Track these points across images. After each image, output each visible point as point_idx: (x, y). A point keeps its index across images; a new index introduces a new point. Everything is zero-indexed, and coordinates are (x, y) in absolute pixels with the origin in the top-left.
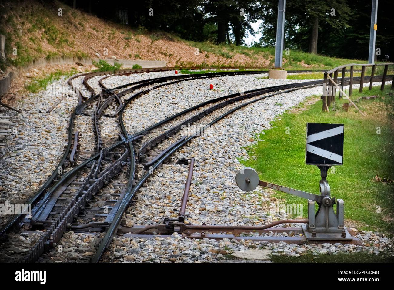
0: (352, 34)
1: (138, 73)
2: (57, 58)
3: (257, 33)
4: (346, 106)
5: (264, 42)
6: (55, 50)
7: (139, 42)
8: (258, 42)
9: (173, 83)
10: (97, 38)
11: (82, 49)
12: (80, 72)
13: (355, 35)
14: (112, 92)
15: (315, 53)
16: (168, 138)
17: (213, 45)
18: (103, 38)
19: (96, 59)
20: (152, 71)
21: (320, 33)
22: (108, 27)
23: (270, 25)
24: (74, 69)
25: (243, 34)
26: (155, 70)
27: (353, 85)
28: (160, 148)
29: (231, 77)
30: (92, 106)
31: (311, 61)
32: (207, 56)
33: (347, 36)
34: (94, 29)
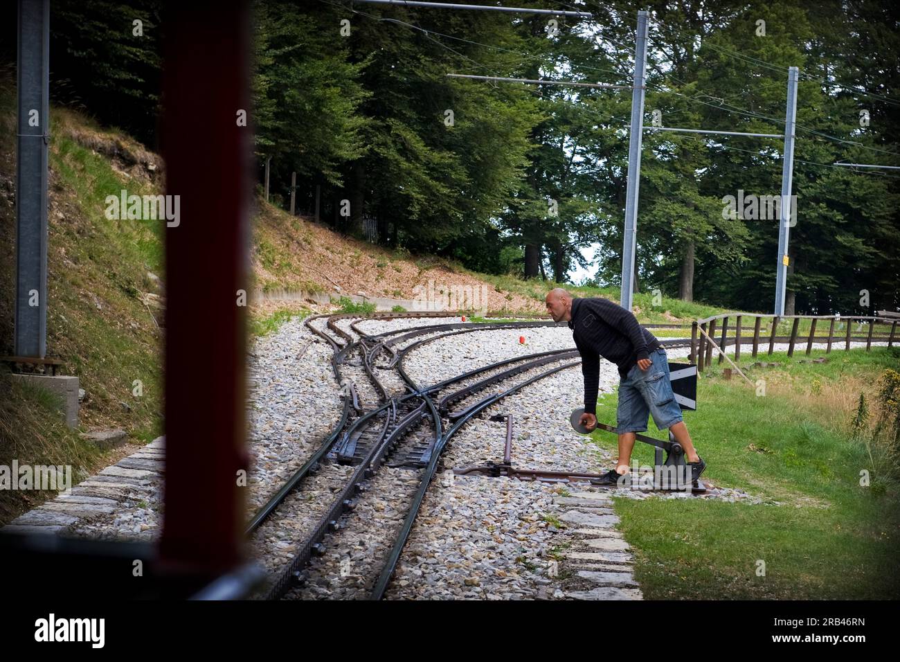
0: (752, 272)
1: (404, 317)
2: (278, 291)
3: (591, 264)
4: (728, 373)
5: (602, 280)
6: (274, 279)
7: (399, 271)
8: (593, 279)
9: (463, 332)
10: (334, 264)
11: (313, 279)
12: (316, 313)
13: (757, 272)
14: (375, 339)
15: (689, 300)
16: (472, 395)
17: (518, 281)
18: (342, 263)
19: (334, 295)
20: (425, 317)
21: (697, 268)
22: (347, 246)
23: (613, 253)
24: (304, 307)
25: (567, 266)
26: (429, 315)
27: (741, 345)
28: (464, 404)
29: (550, 329)
30: (353, 356)
31: (682, 311)
32: (509, 298)
33: (744, 275)
34: (327, 249)
